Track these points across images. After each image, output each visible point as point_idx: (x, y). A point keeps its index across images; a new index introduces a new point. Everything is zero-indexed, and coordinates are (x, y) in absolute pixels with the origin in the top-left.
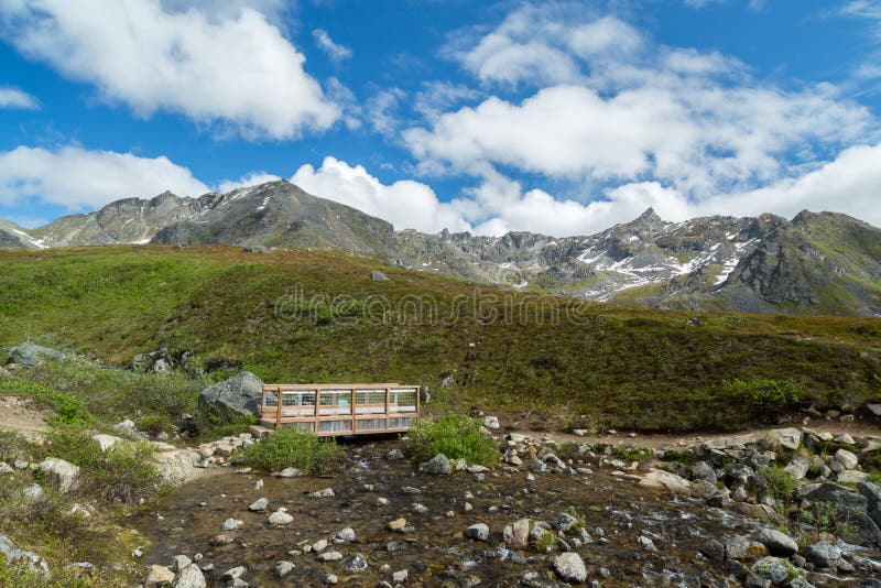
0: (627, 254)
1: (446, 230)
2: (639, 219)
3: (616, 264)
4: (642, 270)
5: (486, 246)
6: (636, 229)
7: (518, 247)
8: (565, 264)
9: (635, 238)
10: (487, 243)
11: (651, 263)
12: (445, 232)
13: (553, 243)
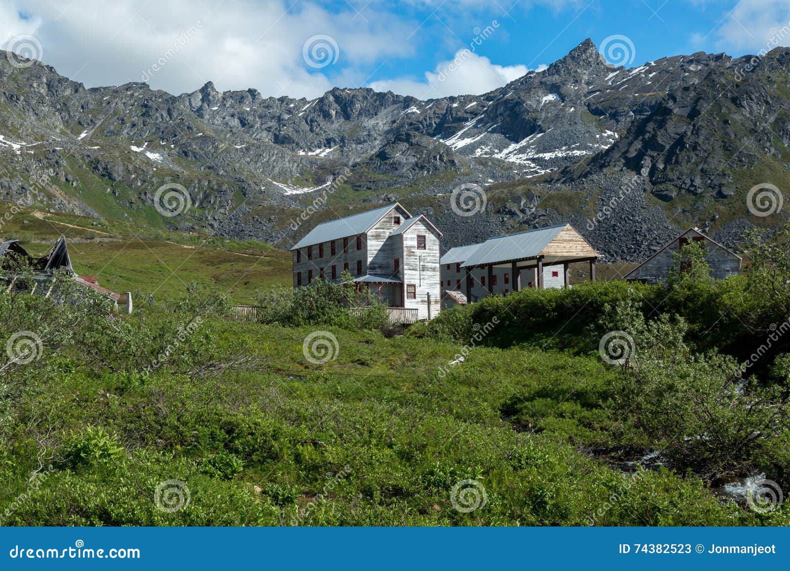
0: (533, 128)
1: (209, 85)
2: (564, 61)
3: (513, 146)
4: (547, 156)
5: (286, 117)
6: (556, 79)
7: (347, 117)
8: (404, 146)
9: (551, 97)
10: (289, 112)
11: (568, 143)
12: (206, 90)
13: (414, 109)
